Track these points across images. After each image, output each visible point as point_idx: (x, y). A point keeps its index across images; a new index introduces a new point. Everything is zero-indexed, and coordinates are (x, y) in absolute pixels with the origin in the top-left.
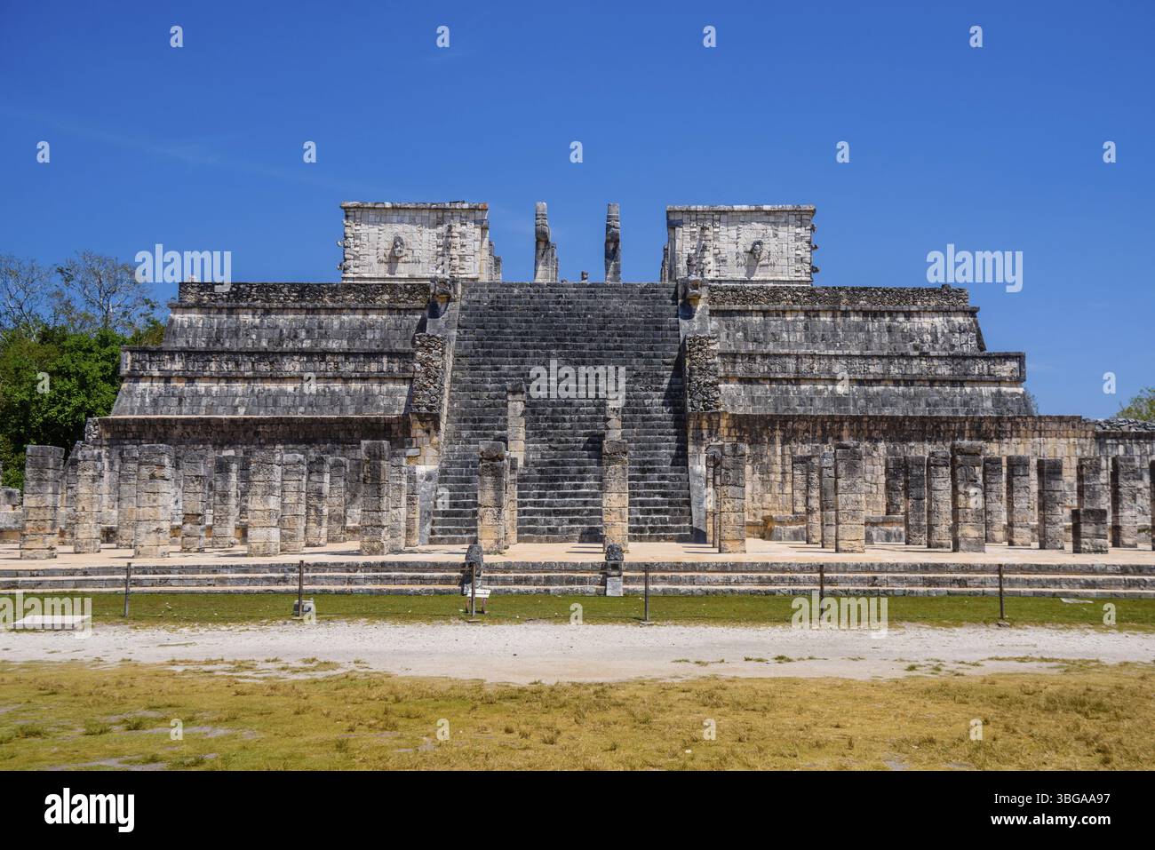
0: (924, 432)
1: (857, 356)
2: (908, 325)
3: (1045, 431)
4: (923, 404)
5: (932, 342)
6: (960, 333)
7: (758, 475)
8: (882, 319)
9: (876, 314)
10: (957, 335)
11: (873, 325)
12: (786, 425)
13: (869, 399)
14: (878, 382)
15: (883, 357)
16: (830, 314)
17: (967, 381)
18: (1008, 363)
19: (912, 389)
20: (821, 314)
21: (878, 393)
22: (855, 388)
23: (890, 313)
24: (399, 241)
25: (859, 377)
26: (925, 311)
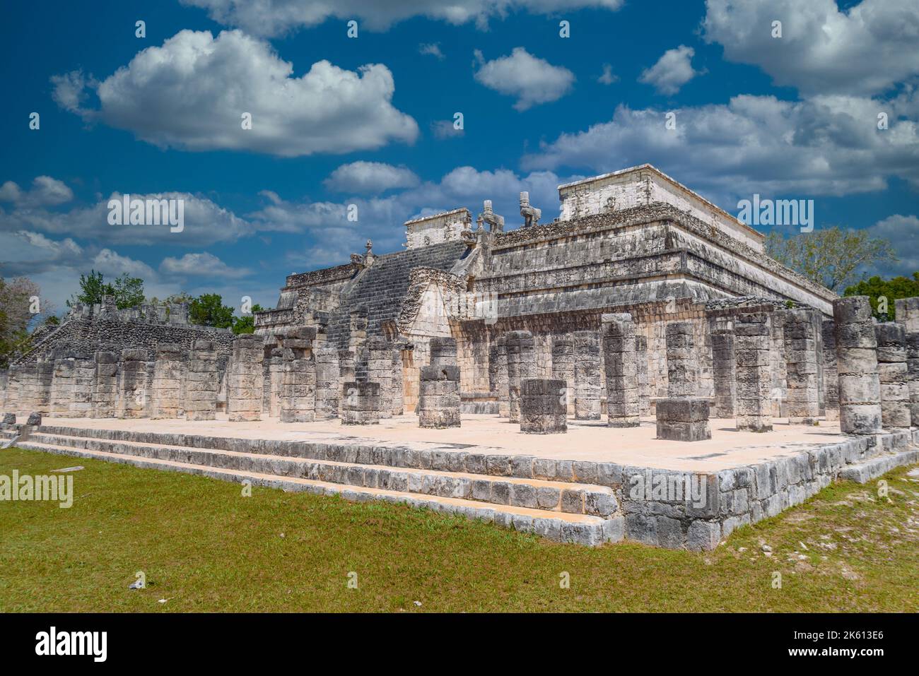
1: (562, 269)
2: (615, 240)
4: (604, 301)
5: (631, 250)
6: (653, 239)
8: (598, 238)
9: (594, 235)
10: (651, 241)
11: (592, 244)
13: (568, 301)
14: (577, 287)
15: (580, 267)
16: (564, 240)
17: (639, 278)
18: (672, 259)
19: (600, 290)
20: (559, 241)
21: (575, 296)
22: (561, 294)
23: (604, 232)
24: (427, 239)
25: (563, 285)
26: (629, 226)
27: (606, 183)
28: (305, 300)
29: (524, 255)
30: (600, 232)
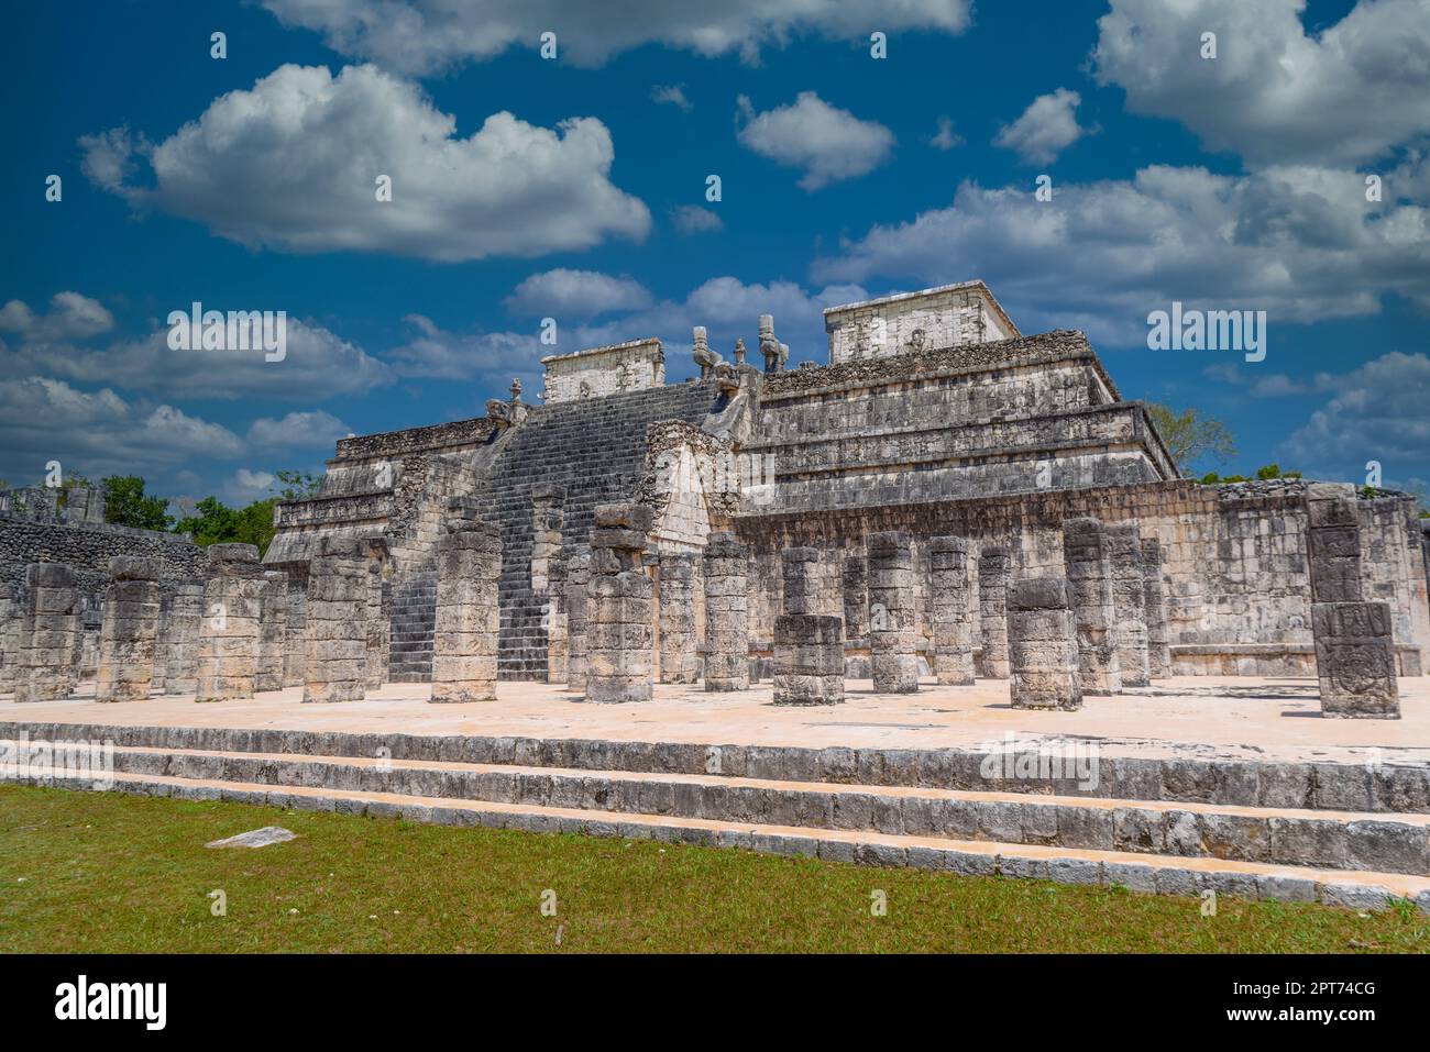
0: (965, 522)
1: (911, 433)
2: (996, 388)
3: (1139, 507)
4: (996, 487)
5: (1027, 404)
6: (1065, 389)
7: (765, 593)
8: (964, 385)
9: (955, 380)
10: (1061, 392)
11: (951, 393)
12: (794, 527)
13: (925, 486)
14: (940, 463)
15: (945, 429)
16: (900, 387)
17: (1058, 450)
18: (1117, 419)
19: (984, 469)
20: (889, 388)
21: (938, 479)
22: (910, 474)
23: (974, 375)
24: (585, 386)
25: (914, 459)
26: (1019, 367)
27: (908, 307)
28: (418, 477)
29: (824, 410)
30: (966, 375)
